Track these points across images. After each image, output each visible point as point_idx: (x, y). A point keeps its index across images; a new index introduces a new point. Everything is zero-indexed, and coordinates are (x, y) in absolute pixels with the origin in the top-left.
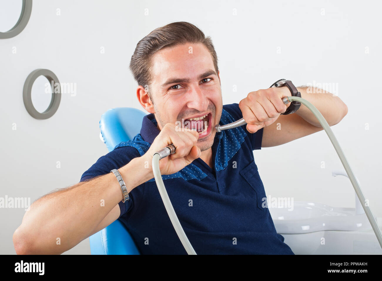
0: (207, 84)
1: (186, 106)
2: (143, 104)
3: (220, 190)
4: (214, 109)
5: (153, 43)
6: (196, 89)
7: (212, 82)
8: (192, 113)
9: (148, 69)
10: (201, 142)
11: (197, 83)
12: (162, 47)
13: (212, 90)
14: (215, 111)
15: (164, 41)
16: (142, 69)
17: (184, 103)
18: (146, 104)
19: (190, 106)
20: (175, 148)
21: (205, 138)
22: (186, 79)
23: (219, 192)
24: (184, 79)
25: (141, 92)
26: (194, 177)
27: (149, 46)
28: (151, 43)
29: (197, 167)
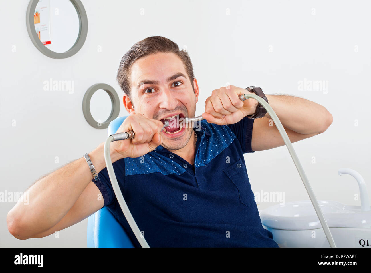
0: (178, 87)
1: (158, 107)
2: (128, 109)
3: (199, 185)
4: (185, 111)
5: (131, 56)
6: (166, 90)
7: (182, 86)
8: (164, 113)
9: (127, 78)
10: (176, 141)
11: (167, 85)
12: (137, 57)
13: (183, 93)
14: (187, 113)
15: (139, 52)
16: (124, 79)
17: (156, 104)
18: (131, 110)
19: (161, 106)
20: (134, 134)
21: (179, 137)
22: (155, 81)
23: (198, 186)
24: (154, 81)
25: (126, 99)
26: (173, 172)
27: (128, 58)
28: (129, 56)
29: (176, 164)
